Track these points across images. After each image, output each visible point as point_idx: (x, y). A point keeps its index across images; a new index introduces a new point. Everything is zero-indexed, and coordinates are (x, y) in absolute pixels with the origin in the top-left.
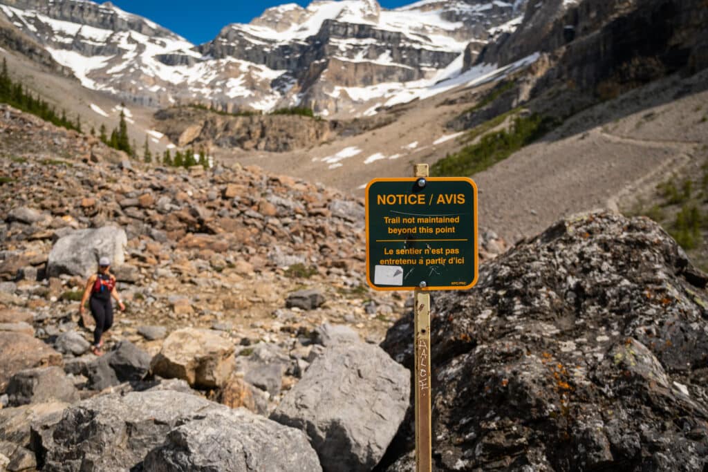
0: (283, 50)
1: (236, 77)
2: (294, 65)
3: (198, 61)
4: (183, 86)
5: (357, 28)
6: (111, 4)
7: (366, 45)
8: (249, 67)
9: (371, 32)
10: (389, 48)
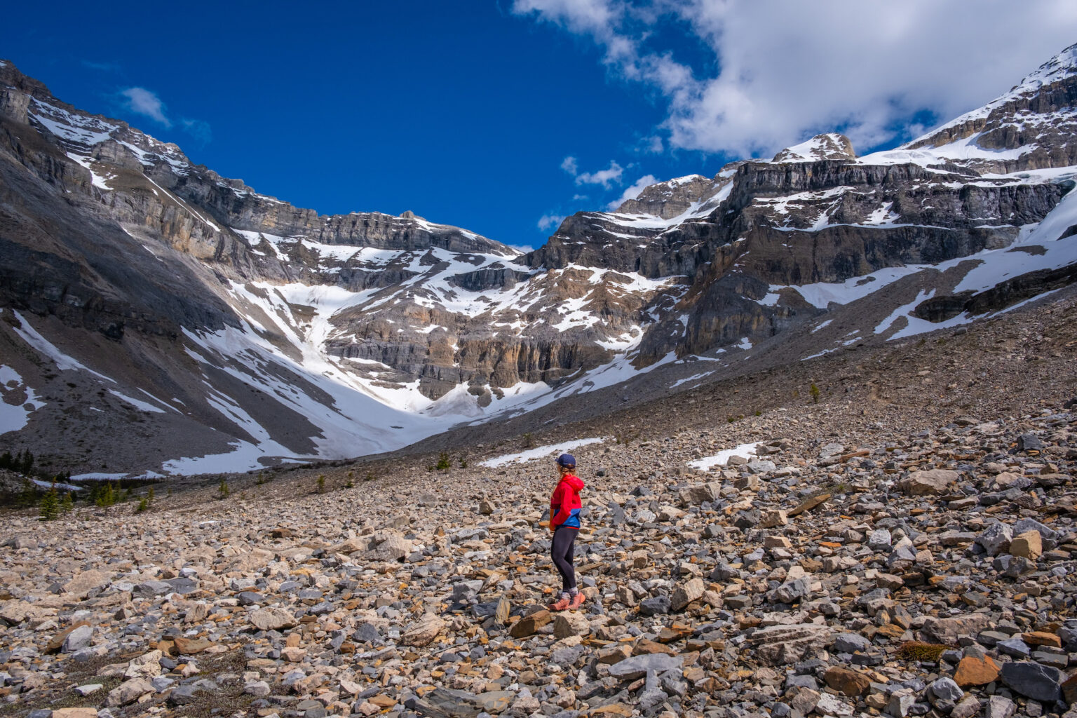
0: (669, 242)
1: (578, 295)
2: (690, 263)
3: (524, 277)
4: (483, 319)
5: (809, 173)
6: (411, 213)
7: (833, 198)
8: (604, 277)
9: (842, 174)
10: (885, 199)
